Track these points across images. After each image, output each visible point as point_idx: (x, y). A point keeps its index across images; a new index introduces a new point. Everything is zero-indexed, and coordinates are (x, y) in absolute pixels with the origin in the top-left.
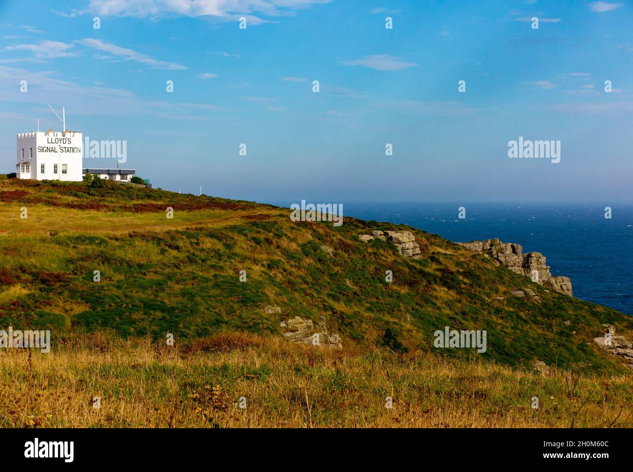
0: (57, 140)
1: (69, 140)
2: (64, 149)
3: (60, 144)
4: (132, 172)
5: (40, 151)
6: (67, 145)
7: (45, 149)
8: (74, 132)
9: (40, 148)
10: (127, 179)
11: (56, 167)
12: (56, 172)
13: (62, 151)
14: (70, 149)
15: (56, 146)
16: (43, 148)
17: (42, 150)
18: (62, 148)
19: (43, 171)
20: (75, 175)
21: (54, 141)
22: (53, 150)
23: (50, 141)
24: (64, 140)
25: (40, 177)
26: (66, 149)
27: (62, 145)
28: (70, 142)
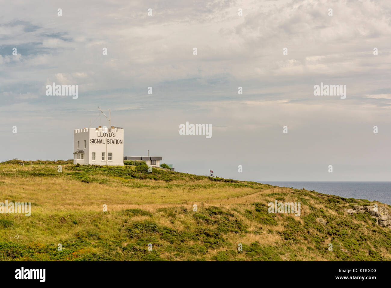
0: (105, 134)
1: (114, 134)
2: (110, 141)
3: (107, 137)
4: (160, 159)
5: (92, 142)
6: (112, 138)
7: (96, 141)
8: (118, 128)
9: (92, 140)
10: (156, 164)
11: (103, 154)
12: (103, 158)
13: (108, 143)
14: (114, 141)
15: (104, 138)
16: (94, 140)
17: (93, 141)
18: (108, 140)
19: (94, 158)
20: (118, 161)
21: (102, 135)
22: (101, 142)
23: (99, 135)
24: (110, 134)
25: (92, 162)
26: (112, 141)
27: (109, 138)
28: (114, 136)
